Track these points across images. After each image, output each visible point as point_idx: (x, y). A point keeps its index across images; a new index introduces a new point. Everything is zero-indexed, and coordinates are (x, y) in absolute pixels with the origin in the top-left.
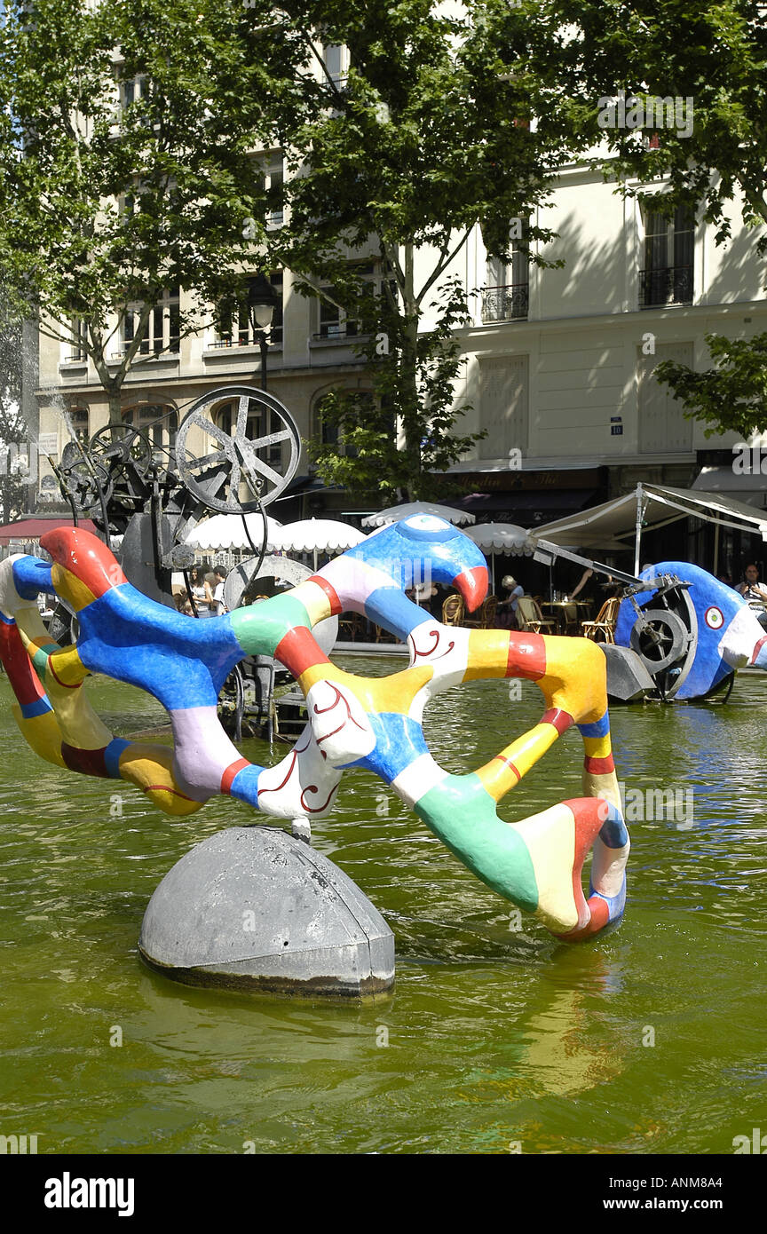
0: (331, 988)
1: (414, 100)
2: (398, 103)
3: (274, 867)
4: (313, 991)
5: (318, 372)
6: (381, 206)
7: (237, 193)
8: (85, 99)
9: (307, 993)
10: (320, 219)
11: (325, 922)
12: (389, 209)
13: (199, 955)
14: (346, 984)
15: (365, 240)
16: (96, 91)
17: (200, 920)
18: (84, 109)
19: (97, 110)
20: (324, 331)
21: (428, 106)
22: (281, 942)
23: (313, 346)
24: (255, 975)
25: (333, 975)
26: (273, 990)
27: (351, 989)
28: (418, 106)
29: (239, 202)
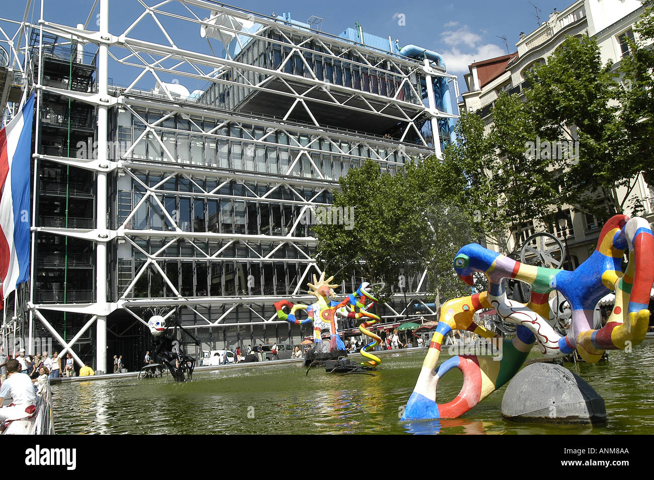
0: (576, 421)
1: (604, 136)
2: (598, 138)
3: (547, 374)
4: (569, 422)
5: (589, 242)
6: (599, 174)
7: (544, 181)
8: (488, 164)
9: (566, 423)
10: (577, 185)
11: (570, 393)
12: (602, 174)
13: (520, 411)
14: (583, 419)
15: (596, 189)
16: (492, 161)
17: (520, 397)
18: (489, 168)
19: (493, 167)
20: (589, 227)
21: (610, 136)
22: (552, 402)
23: (586, 233)
24: (543, 416)
25: (576, 415)
26: (551, 422)
27: (585, 421)
28: (606, 137)
29: (545, 184)
